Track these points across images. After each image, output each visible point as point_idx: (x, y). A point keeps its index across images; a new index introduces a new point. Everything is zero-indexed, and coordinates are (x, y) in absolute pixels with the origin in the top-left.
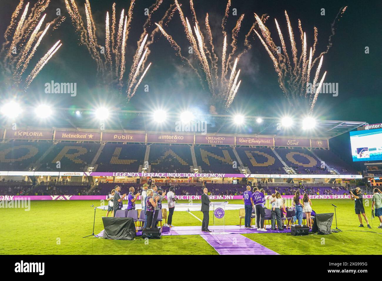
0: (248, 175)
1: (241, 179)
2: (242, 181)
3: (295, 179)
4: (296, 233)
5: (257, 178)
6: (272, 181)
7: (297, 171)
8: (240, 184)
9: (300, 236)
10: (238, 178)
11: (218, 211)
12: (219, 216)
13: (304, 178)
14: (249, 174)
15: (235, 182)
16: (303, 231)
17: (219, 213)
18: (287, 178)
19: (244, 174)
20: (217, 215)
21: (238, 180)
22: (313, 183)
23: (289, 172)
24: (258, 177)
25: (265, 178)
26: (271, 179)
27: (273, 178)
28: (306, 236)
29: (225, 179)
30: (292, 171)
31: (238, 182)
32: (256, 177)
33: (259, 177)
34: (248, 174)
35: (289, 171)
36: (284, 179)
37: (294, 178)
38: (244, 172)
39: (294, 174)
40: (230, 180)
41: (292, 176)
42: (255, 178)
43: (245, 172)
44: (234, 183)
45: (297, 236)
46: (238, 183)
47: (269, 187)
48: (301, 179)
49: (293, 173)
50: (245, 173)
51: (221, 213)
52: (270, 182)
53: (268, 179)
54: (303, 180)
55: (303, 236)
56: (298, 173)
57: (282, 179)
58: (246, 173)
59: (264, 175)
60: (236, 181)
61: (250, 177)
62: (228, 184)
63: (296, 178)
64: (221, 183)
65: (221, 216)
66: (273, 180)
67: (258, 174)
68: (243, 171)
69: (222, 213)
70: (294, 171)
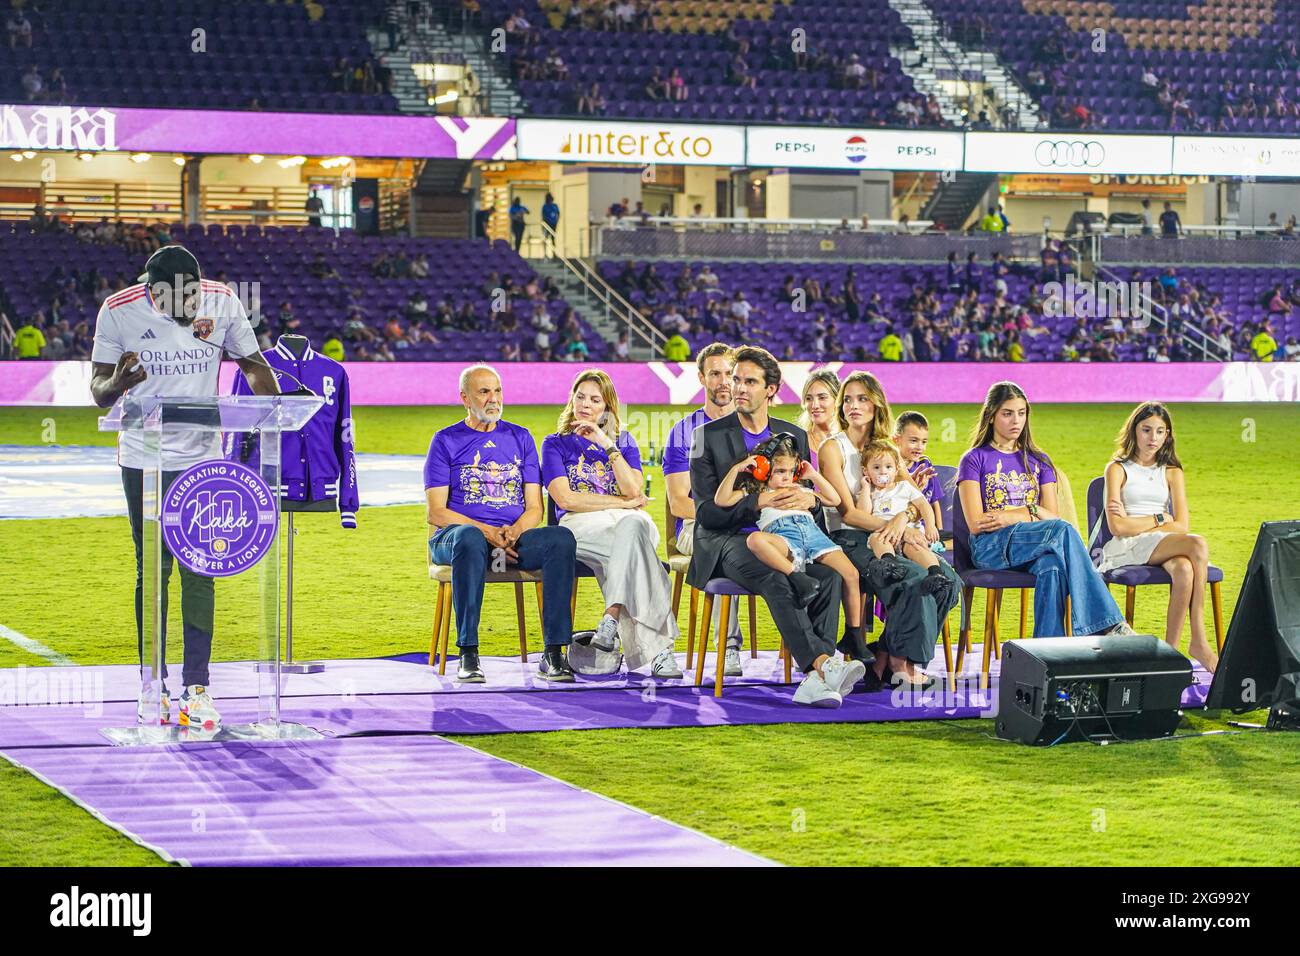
0: (487, 127)
1: (398, 180)
2: (413, 204)
3: (1021, 188)
4: (1048, 719)
5: (594, 169)
6: (758, 208)
7: (1046, 90)
8: (394, 231)
9: (1087, 746)
10: (369, 170)
11: (204, 501)
12: (220, 545)
13: (1122, 178)
14: (496, 124)
15: (339, 210)
16: (1127, 697)
17: (215, 522)
18: (930, 175)
19: (445, 123)
20: (194, 538)
21: (364, 189)
22: (1212, 228)
23: (960, 102)
24: (605, 157)
25: (679, 170)
26: (749, 186)
27: (770, 170)
28: (1153, 744)
29: (208, 171)
30: (989, 93)
31: (366, 205)
32: (584, 157)
33: (618, 158)
34: (487, 113)
35: (959, 88)
36: (902, 181)
37: (1011, 176)
38: (441, 100)
39: (1012, 125)
40: (276, 191)
41: (988, 152)
42: (570, 167)
43: (451, 96)
44: (327, 222)
45: (1054, 751)
46: (367, 222)
47: (726, 268)
48: (1083, 186)
49: (1004, 113)
50: (453, 112)
51: (243, 522)
52: (741, 217)
53: (721, 185)
54: (1110, 196)
55: (1122, 747)
56: (1062, 119)
57: (874, 179)
58: (467, 105)
59: (678, 132)
60: (345, 200)
61: (507, 152)
62: (253, 230)
63: (1037, 178)
64: (169, 218)
65: (235, 547)
66: (778, 192)
67: (601, 116)
68: (432, 88)
69: (252, 516)
70: (1011, 95)
